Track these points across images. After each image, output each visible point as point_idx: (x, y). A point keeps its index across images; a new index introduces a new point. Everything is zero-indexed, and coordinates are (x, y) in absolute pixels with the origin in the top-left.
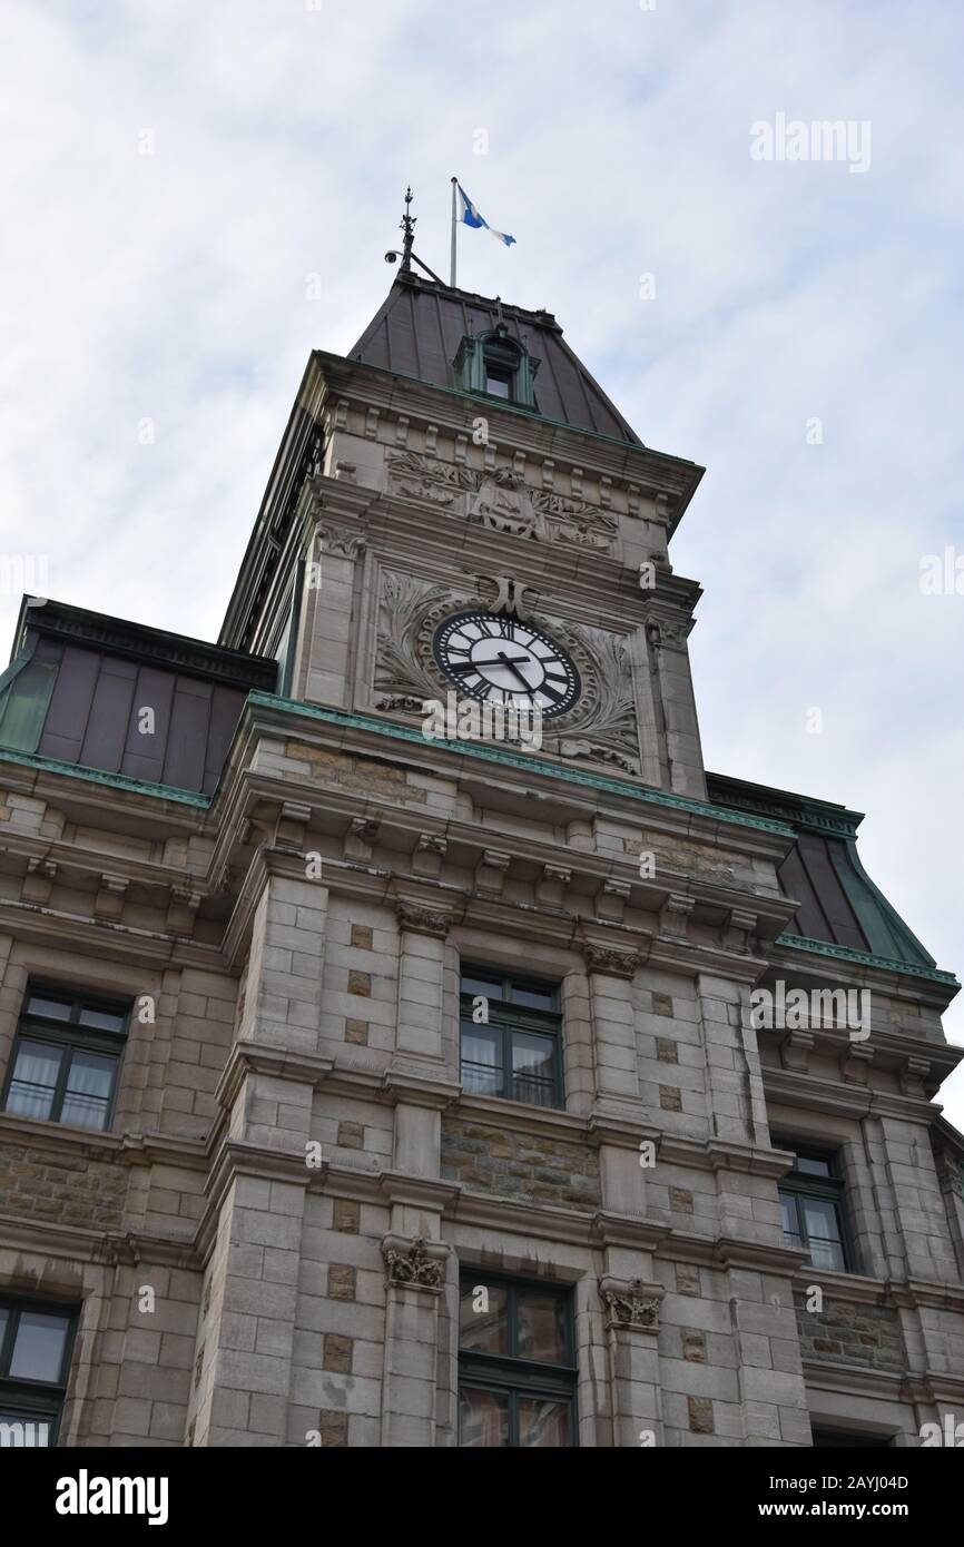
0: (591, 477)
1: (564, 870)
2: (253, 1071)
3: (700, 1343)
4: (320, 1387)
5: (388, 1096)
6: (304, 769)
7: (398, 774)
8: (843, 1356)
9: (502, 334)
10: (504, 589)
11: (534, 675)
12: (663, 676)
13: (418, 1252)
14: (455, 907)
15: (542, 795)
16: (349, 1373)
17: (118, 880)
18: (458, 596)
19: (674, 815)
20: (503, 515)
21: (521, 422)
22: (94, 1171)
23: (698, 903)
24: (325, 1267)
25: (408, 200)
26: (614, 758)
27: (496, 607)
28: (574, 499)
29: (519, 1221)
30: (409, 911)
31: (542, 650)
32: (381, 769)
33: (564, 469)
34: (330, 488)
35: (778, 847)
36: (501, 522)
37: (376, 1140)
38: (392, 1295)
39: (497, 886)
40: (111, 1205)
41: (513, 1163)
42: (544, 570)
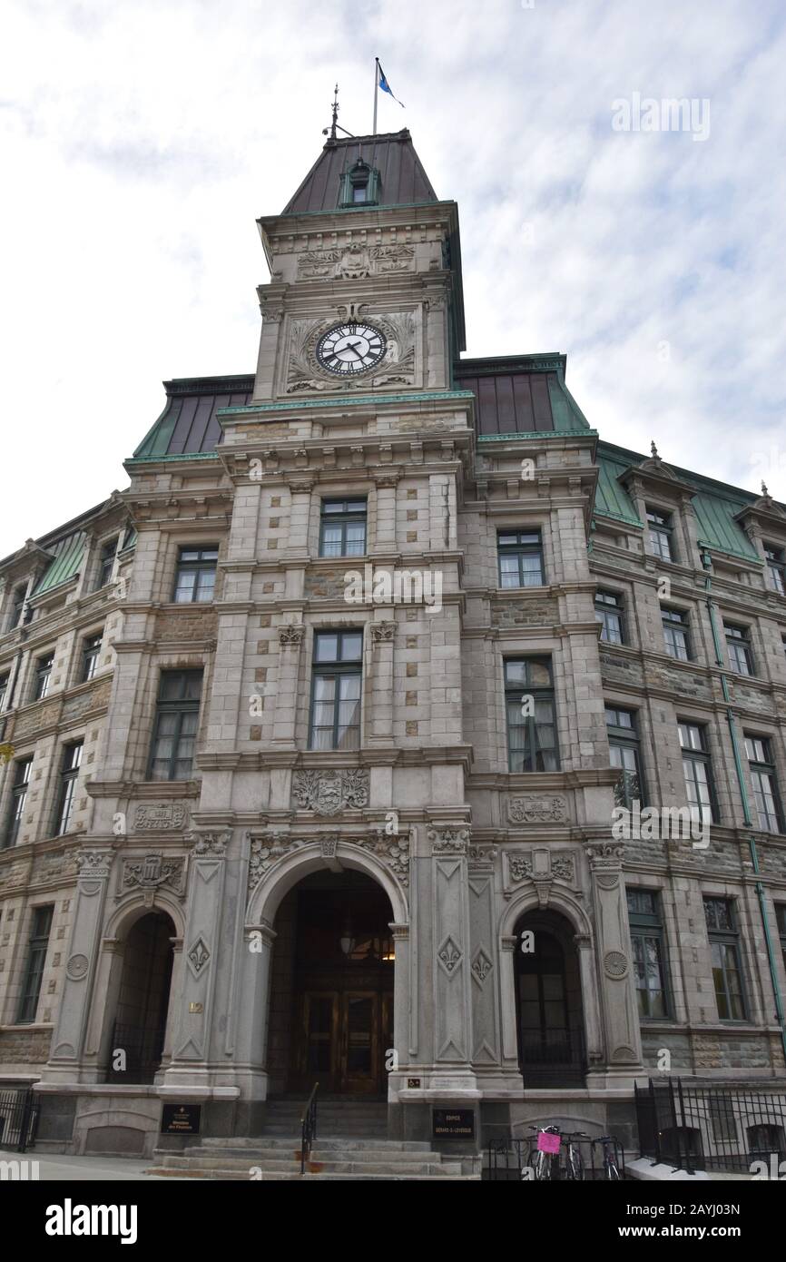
0: (399, 229)
1: (359, 447)
2: (227, 572)
3: (414, 640)
4: (253, 688)
5: (282, 568)
6: (244, 436)
7: (285, 425)
8: (529, 623)
9: (360, 164)
10: (349, 310)
11: (363, 350)
12: (429, 328)
13: (290, 630)
14: (314, 477)
15: (349, 414)
16: (265, 681)
17: (200, 499)
18: (330, 321)
19: (412, 404)
20: (351, 270)
21: (359, 215)
22: (205, 617)
23: (424, 443)
24: (256, 643)
25: (336, 92)
26: (400, 379)
27: (346, 321)
28: (393, 245)
29: (333, 607)
30: (294, 485)
31: (370, 334)
32: (277, 425)
33: (385, 231)
34: (267, 289)
35: (467, 403)
36: (351, 273)
37: (278, 587)
38: (281, 648)
39: (334, 462)
40: (211, 629)
41: (337, 583)
42: (374, 291)
